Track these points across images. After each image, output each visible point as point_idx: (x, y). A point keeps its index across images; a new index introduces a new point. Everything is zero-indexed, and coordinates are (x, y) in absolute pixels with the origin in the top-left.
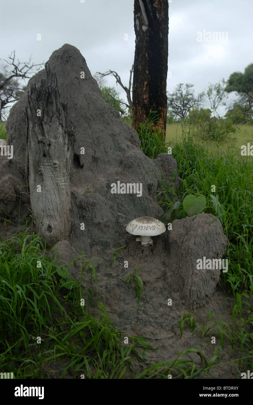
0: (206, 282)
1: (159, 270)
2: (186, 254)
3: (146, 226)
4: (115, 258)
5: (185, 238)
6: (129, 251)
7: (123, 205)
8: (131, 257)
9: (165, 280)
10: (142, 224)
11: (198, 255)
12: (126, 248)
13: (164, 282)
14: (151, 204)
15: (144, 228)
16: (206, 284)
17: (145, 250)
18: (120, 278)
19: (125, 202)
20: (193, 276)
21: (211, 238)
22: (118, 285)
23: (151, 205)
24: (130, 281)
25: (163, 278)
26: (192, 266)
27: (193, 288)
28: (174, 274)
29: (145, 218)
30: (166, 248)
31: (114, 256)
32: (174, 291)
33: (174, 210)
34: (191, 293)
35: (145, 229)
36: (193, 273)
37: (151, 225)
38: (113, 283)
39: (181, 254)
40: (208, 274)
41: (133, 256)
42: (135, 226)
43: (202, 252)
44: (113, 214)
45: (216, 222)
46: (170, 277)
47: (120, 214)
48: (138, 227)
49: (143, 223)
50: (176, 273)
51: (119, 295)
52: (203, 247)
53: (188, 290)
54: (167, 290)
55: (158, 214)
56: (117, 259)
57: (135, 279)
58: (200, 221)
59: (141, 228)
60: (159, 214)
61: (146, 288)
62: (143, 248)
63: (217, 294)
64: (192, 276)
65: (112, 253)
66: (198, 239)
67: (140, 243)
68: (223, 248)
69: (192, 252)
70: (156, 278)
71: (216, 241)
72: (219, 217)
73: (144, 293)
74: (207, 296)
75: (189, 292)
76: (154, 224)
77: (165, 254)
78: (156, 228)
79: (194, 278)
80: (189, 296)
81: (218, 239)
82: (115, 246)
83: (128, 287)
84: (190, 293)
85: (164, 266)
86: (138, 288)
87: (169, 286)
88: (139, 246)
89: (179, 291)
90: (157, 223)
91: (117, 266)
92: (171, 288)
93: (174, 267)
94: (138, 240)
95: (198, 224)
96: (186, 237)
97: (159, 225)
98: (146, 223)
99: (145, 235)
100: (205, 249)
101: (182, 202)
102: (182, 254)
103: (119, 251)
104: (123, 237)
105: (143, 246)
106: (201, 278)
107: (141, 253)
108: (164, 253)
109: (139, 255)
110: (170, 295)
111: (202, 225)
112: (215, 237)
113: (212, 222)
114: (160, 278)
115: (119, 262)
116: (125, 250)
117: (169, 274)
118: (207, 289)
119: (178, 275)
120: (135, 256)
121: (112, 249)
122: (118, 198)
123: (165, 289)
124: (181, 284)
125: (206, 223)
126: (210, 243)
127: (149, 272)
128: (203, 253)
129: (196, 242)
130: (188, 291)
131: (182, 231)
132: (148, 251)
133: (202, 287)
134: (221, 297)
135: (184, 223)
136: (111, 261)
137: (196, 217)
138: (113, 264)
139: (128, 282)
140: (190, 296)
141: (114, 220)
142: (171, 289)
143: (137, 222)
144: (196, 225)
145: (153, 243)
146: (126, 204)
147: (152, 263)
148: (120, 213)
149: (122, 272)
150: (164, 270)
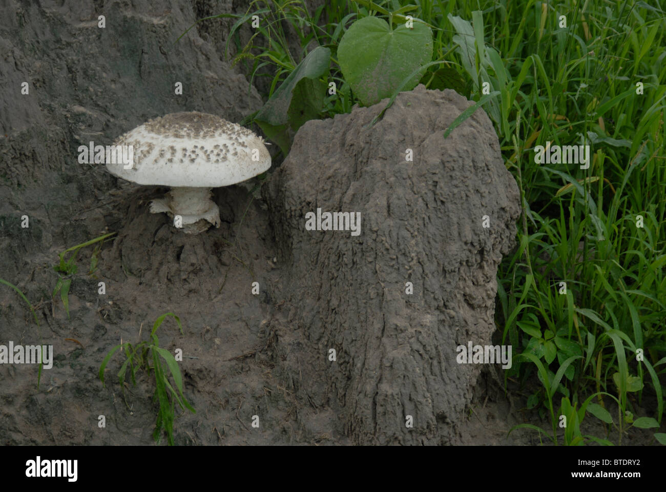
0: (440, 363)
1: (247, 325)
2: (354, 254)
3: (190, 148)
4: (67, 283)
5: (350, 192)
6: (121, 256)
7: (90, 72)
8: (132, 280)
9: (271, 363)
10: (172, 139)
11: (404, 254)
12: (109, 243)
13: (269, 370)
14: (209, 68)
15: (179, 155)
16: (438, 372)
17: (187, 247)
18: (87, 361)
19: (101, 60)
20: (385, 340)
21: (456, 186)
22: (79, 392)
23: (211, 74)
24: (129, 374)
25: (263, 357)
26: (381, 302)
27: (385, 387)
28: (308, 337)
29: (183, 118)
30: (274, 238)
31: (61, 276)
32: (312, 405)
33: (302, 83)
34: (380, 409)
35: (187, 160)
36: (383, 330)
37: (208, 144)
38: (59, 382)
39: (333, 258)
40: (446, 330)
41: (140, 274)
42: (145, 148)
43: (417, 244)
44: (51, 110)
45: (474, 123)
46: (293, 351)
47: (82, 109)
48: (155, 153)
49: (177, 136)
50: (315, 336)
51: (86, 433)
52: (421, 222)
53: (366, 395)
54: (281, 403)
55: (237, 110)
56: (72, 286)
57: (150, 363)
58: (410, 121)
59: (168, 155)
60: (243, 108)
61: (197, 398)
62: (179, 241)
63: (483, 411)
64: (379, 339)
65: (53, 264)
66: (400, 191)
67: (166, 219)
68: (503, 226)
69: (380, 246)
70: (237, 359)
71: (475, 199)
72: (482, 102)
73: (187, 417)
74: (441, 418)
75: (370, 406)
76: (221, 139)
77: (270, 263)
78: (230, 156)
79: (389, 348)
80: (369, 421)
81: (483, 189)
82: (62, 237)
83: (120, 395)
84: (374, 409)
85: (269, 307)
86: (161, 397)
87: (288, 388)
88: (162, 233)
89: (331, 402)
90: (234, 136)
91: (73, 316)
92: (299, 393)
93: (307, 309)
94: (157, 207)
95: (401, 133)
96: (354, 185)
97: (243, 145)
98: (189, 135)
99: (186, 185)
100: (432, 229)
101: (334, 49)
102: (340, 255)
103: (80, 258)
104: (97, 199)
105: (178, 232)
106: (416, 346)
107: (170, 258)
108: (269, 258)
109: (164, 269)
110: (296, 421)
111: (416, 133)
112: (469, 182)
113: (458, 123)
114: (253, 355)
115: (82, 298)
116: (105, 253)
117: (287, 339)
118: (441, 391)
119: (324, 340)
120: (149, 275)
121: (52, 250)
122: (69, 44)
123: (274, 399)
124: (340, 375)
125: (433, 128)
126: (449, 205)
127: (208, 336)
128: (421, 245)
129: (394, 200)
130: (368, 402)
131: (337, 165)
132: (201, 252)
133: (421, 381)
134: (502, 424)
135: (344, 134)
136: (46, 297)
137: (393, 103)
138: (57, 307)
139: (121, 374)
140: (374, 418)
141: (55, 131)
142: (296, 397)
143: (153, 135)
144: (392, 136)
145: (222, 220)
146: (103, 68)
147: (220, 297)
148: (81, 104)
149: (95, 339)
150: (268, 325)
